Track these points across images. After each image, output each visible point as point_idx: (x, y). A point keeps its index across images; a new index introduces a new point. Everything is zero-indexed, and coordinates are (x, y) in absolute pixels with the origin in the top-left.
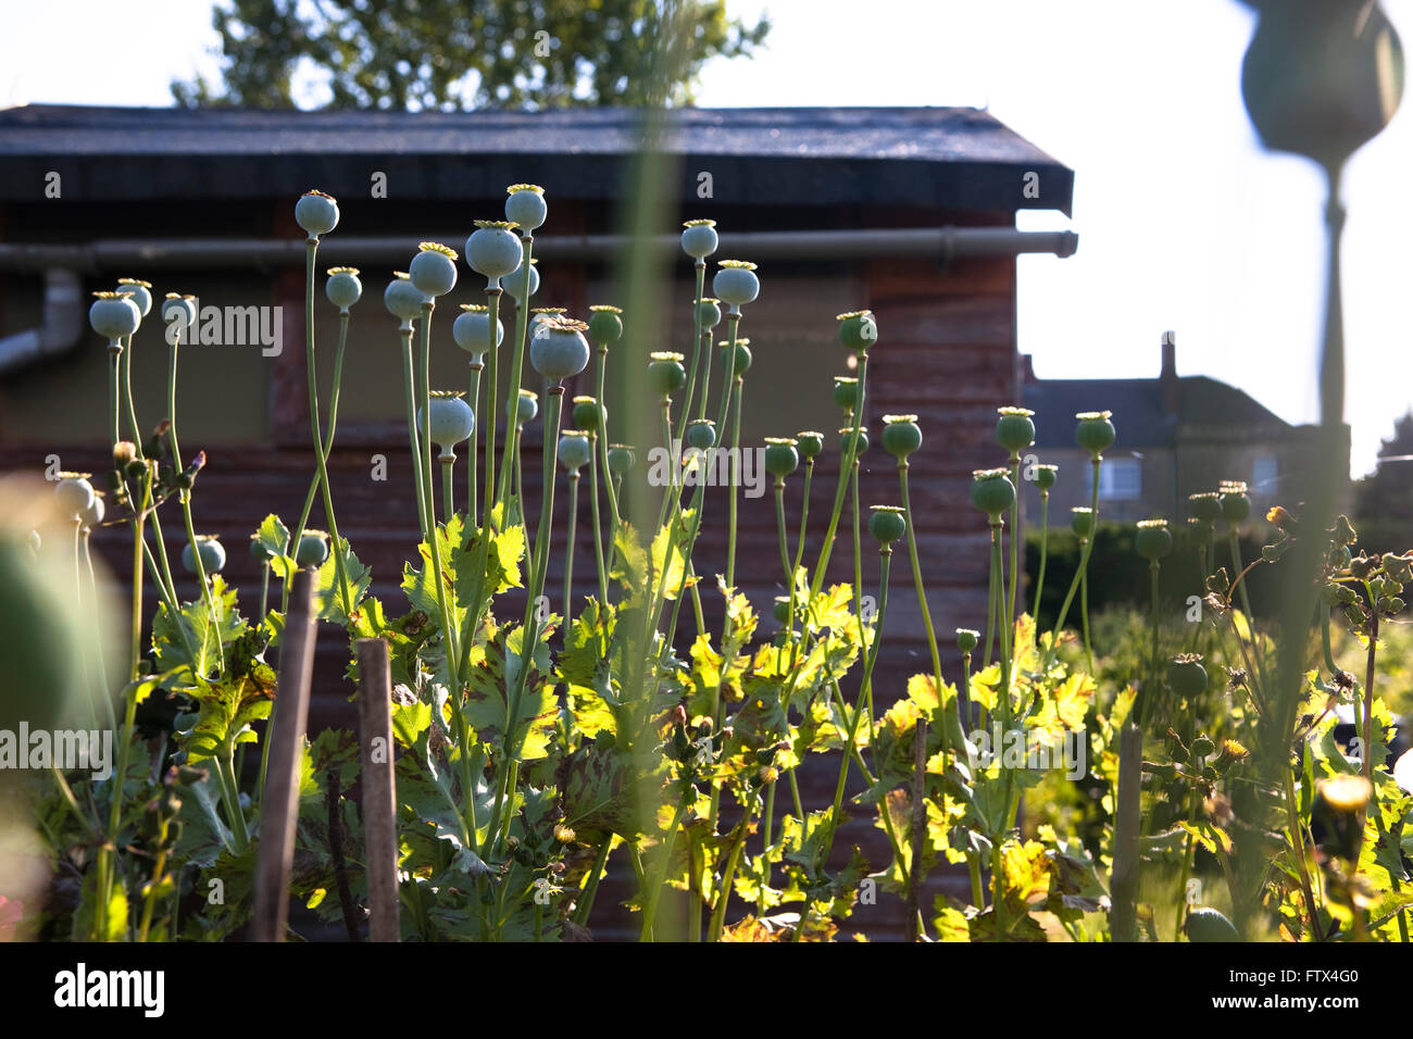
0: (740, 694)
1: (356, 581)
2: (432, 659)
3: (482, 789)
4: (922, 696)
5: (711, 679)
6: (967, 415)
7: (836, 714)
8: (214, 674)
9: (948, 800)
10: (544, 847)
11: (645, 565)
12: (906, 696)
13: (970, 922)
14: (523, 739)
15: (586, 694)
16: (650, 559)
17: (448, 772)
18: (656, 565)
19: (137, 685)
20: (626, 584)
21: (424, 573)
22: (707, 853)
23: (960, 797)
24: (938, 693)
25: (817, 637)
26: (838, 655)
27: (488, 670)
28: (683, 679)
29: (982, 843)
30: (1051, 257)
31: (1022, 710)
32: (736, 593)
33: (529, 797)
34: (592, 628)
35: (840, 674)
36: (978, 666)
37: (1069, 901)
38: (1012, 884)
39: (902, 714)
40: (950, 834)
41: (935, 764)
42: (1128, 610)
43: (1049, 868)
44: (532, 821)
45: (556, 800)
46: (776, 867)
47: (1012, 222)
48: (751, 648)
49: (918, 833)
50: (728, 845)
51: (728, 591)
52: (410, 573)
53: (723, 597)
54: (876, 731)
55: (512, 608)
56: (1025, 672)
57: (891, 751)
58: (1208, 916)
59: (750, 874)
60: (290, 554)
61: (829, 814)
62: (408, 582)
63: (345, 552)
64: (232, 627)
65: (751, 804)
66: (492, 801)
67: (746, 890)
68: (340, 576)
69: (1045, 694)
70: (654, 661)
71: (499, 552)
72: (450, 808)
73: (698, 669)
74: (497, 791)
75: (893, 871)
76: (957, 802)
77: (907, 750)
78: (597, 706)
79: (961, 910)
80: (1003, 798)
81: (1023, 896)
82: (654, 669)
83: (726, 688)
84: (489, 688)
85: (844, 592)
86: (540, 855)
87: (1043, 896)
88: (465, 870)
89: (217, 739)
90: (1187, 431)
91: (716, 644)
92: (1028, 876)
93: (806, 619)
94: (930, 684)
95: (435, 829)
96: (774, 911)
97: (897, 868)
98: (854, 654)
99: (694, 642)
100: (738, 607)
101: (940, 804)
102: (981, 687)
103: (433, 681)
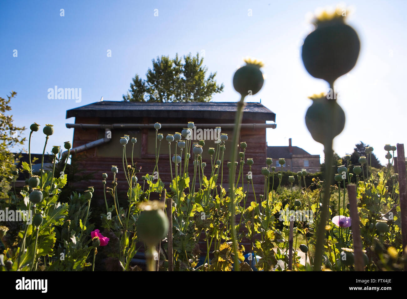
0: (223, 205)
1: (162, 186)
2: (174, 199)
3: (183, 221)
4: (253, 205)
5: (218, 202)
6: (257, 155)
7: (239, 208)
8: (138, 200)
9: (258, 223)
10: (193, 231)
11: (208, 184)
12: (250, 205)
13: (261, 244)
14: (190, 213)
15: (198, 204)
16: (209, 182)
17: (177, 218)
18: (210, 183)
19: (131, 204)
20: (205, 186)
21: (173, 184)
22: (218, 231)
23: (260, 223)
24: (256, 205)
25: (236, 196)
26: (240, 198)
27: (185, 202)
28: (214, 202)
29: (263, 230)
30: (271, 129)
31: (270, 208)
32: (223, 188)
33: (190, 222)
34: (200, 194)
35: (240, 201)
36: (263, 201)
37: (278, 240)
38: (268, 237)
39: (250, 208)
40: (258, 229)
41: (256, 217)
42: (284, 187)
43: (274, 235)
44: (190, 227)
45: (194, 223)
46: (228, 234)
47: (265, 123)
48: (225, 197)
49: (252, 228)
50: (221, 230)
51: (221, 188)
52: (171, 185)
53: (221, 189)
54: (246, 211)
55: (187, 191)
56: (270, 202)
57: (248, 214)
58: (303, 245)
59: (224, 235)
60: (150, 180)
61: (238, 225)
62: (171, 186)
63: (160, 181)
64: (140, 192)
65: (225, 223)
66: (185, 223)
67: (224, 238)
68: (159, 185)
69: (274, 206)
70: (210, 200)
71: (185, 182)
72: (178, 224)
73: (216, 200)
74: (185, 221)
75: (248, 235)
76: (259, 224)
77: (251, 214)
78: (200, 207)
79: (260, 242)
80: (267, 223)
81: (270, 239)
82: (210, 201)
83: (221, 204)
84: (185, 205)
85: (241, 188)
86: (192, 232)
87: (273, 240)
88: (180, 235)
89: (138, 211)
90: (294, 156)
91: (219, 196)
92: (271, 236)
93: (235, 193)
94: (254, 203)
95: (175, 228)
96: (228, 241)
97: (249, 234)
98: (242, 198)
99: (216, 196)
100: (223, 190)
101: (256, 224)
102: (263, 204)
103: (175, 203)
